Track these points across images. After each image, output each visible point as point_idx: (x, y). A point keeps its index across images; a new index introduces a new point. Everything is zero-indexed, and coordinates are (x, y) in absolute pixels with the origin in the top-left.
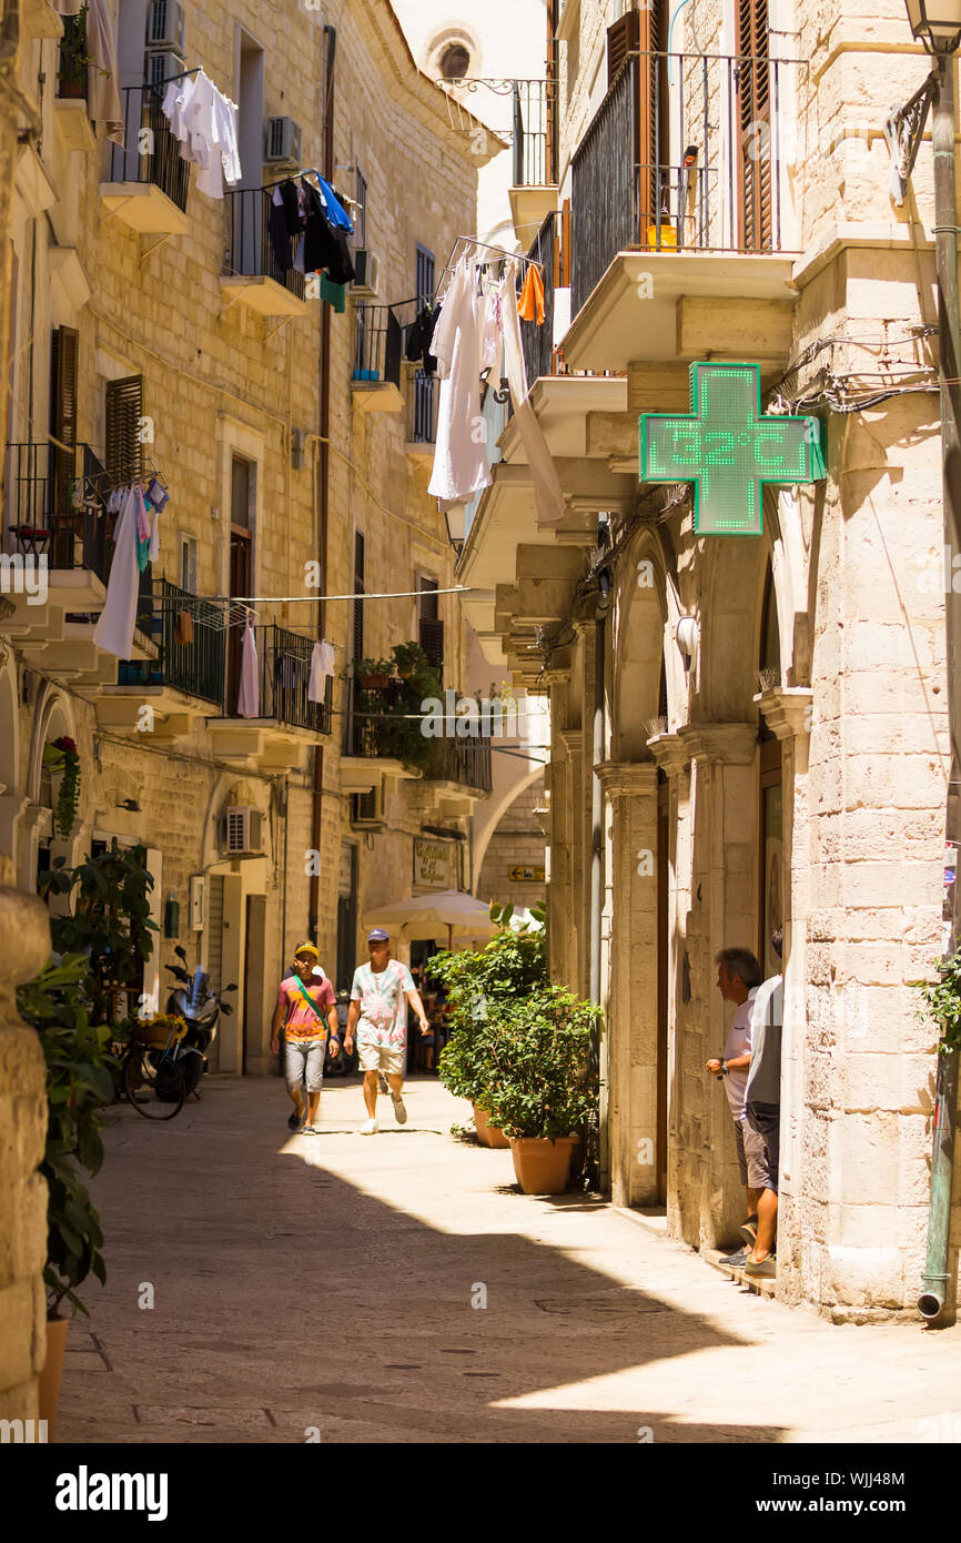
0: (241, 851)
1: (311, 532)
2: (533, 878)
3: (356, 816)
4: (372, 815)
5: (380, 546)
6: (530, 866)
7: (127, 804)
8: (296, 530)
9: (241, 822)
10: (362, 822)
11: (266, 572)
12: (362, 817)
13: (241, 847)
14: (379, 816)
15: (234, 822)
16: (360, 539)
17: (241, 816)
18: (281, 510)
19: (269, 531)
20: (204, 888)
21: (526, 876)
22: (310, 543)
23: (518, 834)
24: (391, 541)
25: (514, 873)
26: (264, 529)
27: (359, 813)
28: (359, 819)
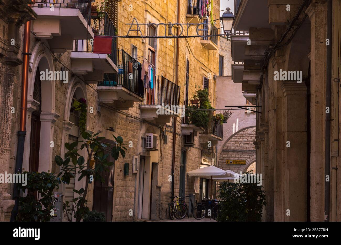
0: (150, 148)
1: (174, 54)
2: (232, 163)
3: (186, 142)
4: (191, 142)
5: (193, 67)
6: (232, 160)
7: (110, 129)
8: (169, 52)
9: (150, 139)
10: (187, 144)
11: (159, 70)
12: (187, 142)
13: (150, 147)
14: (192, 142)
15: (148, 138)
16: (188, 62)
17: (150, 137)
18: (165, 45)
19: (161, 50)
20: (138, 159)
21: (230, 162)
22: (173, 57)
23: (229, 151)
24: (196, 66)
25: (227, 162)
26: (159, 50)
27: (187, 141)
28: (187, 143)
